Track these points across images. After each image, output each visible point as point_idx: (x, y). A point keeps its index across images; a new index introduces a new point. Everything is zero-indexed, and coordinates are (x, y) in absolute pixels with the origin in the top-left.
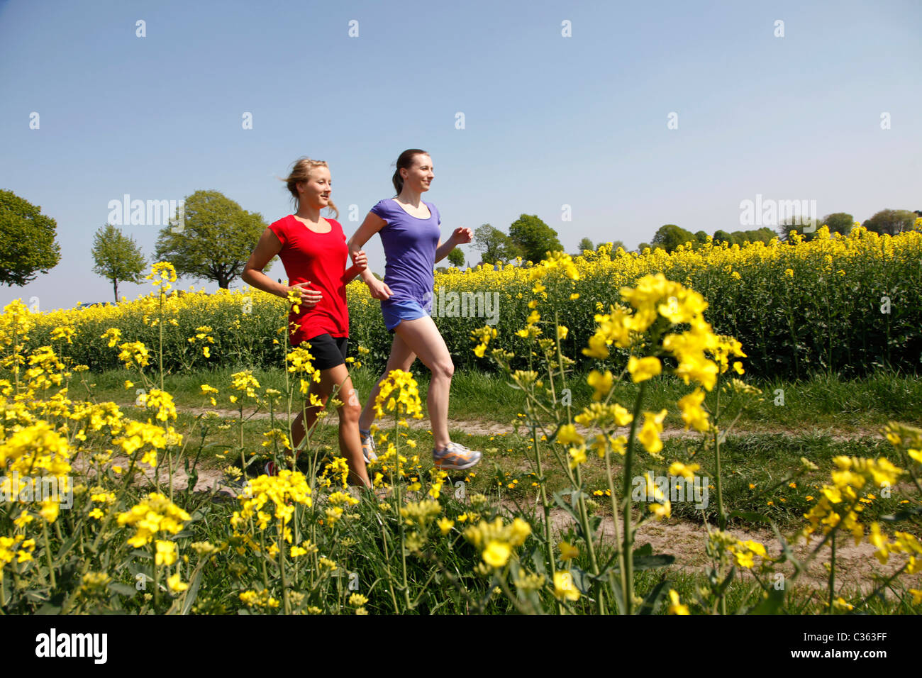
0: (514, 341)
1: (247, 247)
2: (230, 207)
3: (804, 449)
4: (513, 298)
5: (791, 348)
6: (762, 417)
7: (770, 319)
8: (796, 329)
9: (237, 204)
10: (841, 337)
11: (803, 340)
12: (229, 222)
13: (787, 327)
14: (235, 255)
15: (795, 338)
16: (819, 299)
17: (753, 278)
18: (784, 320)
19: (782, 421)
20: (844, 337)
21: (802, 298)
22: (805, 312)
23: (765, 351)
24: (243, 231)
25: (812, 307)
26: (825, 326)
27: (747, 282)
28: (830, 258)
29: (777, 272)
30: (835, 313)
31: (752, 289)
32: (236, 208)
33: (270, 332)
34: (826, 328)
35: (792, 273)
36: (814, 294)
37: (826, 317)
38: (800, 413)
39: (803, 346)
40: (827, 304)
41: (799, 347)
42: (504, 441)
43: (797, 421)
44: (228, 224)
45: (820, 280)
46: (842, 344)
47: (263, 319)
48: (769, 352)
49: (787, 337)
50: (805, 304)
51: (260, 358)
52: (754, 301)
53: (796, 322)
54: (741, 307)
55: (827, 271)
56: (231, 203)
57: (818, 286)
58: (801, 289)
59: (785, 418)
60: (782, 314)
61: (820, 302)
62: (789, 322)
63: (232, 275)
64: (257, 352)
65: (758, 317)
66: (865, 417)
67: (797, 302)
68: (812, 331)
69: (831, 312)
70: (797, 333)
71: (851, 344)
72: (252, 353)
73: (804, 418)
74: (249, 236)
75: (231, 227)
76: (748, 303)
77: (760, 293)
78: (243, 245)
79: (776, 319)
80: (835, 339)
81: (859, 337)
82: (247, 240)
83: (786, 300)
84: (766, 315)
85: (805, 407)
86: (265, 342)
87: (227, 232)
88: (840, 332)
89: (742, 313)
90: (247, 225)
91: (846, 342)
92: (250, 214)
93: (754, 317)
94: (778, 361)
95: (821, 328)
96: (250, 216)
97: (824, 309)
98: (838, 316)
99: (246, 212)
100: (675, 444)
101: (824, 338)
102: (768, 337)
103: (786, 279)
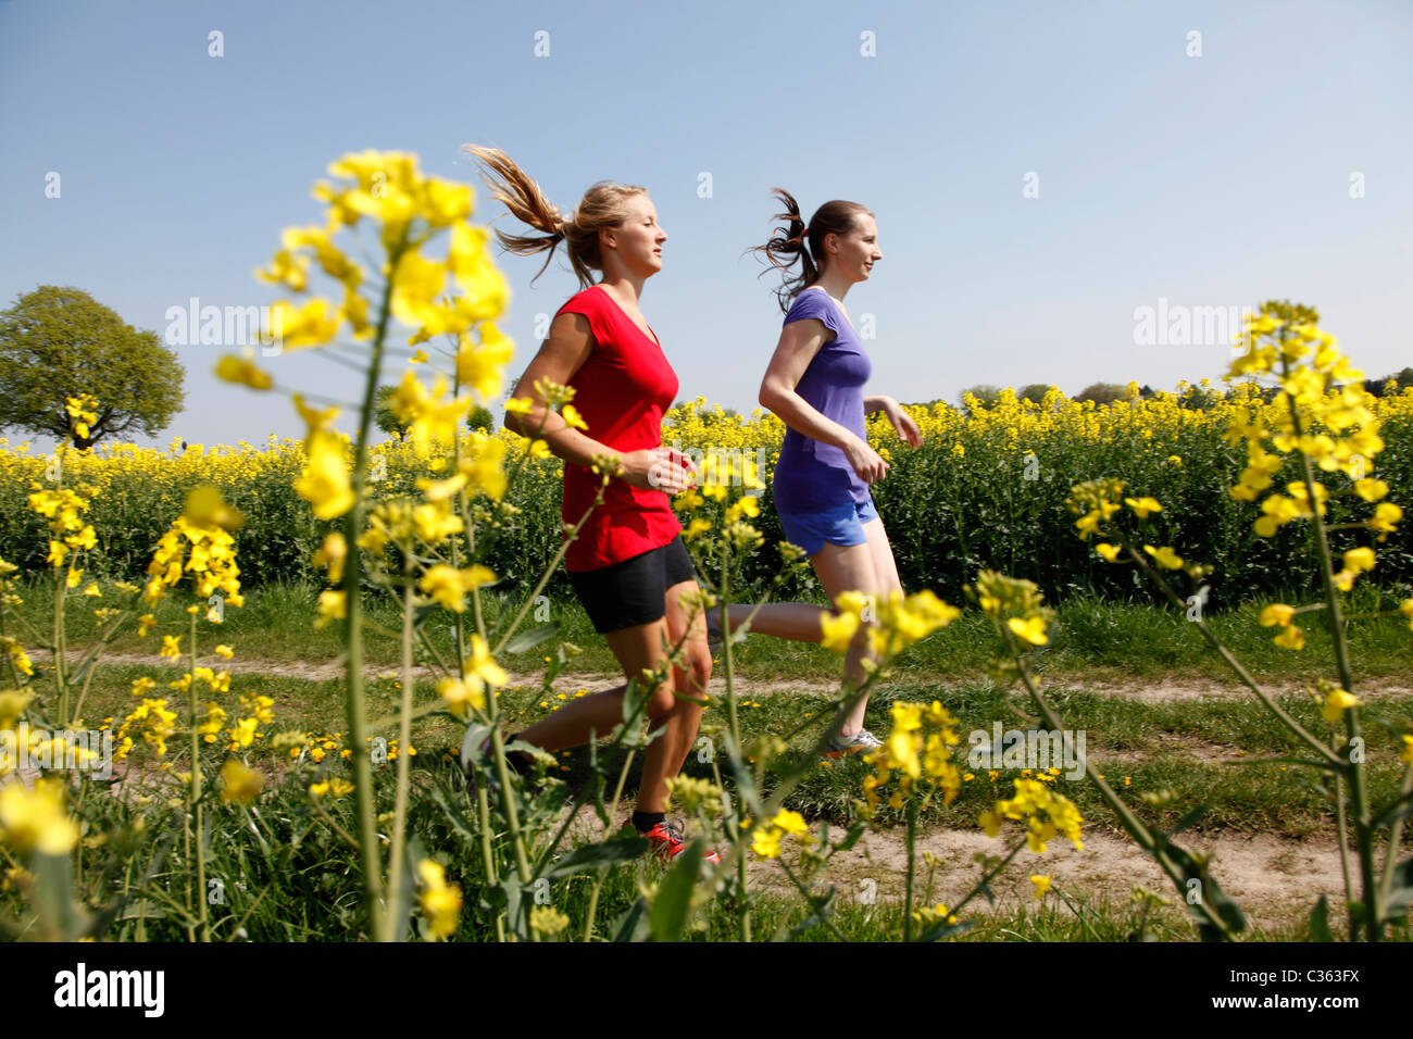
0: (548, 544)
1: (129, 387)
2: (102, 318)
3: (967, 707)
4: (548, 476)
5: (959, 562)
6: (913, 661)
7: (931, 520)
8: (966, 534)
9: (114, 314)
10: (1027, 546)
11: (976, 551)
12: (99, 342)
13: (954, 532)
14: (106, 399)
15: (964, 548)
16: (999, 492)
17: (909, 459)
18: (950, 521)
19: (941, 668)
20: (1032, 547)
21: (976, 489)
22: (979, 510)
23: (922, 567)
24: (123, 359)
25: (989, 503)
26: (1006, 531)
27: (900, 465)
28: (1014, 432)
29: (943, 451)
30: (1020, 512)
31: (908, 475)
32: (113, 321)
33: (144, 520)
34: (1008, 535)
35: (962, 452)
36: (993, 483)
37: (1008, 518)
38: (967, 658)
39: (975, 559)
40: (1010, 499)
41: (970, 560)
42: (515, 698)
43: (961, 667)
44: (96, 347)
45: (1001, 463)
46: (1028, 556)
47: (132, 498)
48: (928, 568)
49: (954, 545)
50: (981, 498)
51: (124, 564)
52: (909, 494)
53: (968, 524)
54: (890, 500)
55: (1010, 450)
56: (105, 311)
57: (997, 471)
58: (974, 475)
59: (946, 664)
60: (948, 512)
61: (1001, 495)
62: (957, 524)
63: (99, 431)
64: (117, 553)
65: (914, 515)
66: (1054, 660)
67: (970, 496)
68: (989, 538)
69: (1015, 510)
70: (967, 539)
71: (1040, 558)
72: (109, 555)
73: (973, 663)
74: (134, 368)
75: (103, 352)
76: (901, 497)
77: (918, 483)
78: (122, 383)
79: (939, 519)
80: (1019, 550)
81: (1052, 548)
82: (130, 374)
83: (954, 491)
84: (925, 515)
85: (974, 647)
86: (134, 538)
87: (94, 359)
88: (1026, 541)
89: (893, 510)
90: (131, 351)
91: (1034, 554)
92: (138, 331)
93: (908, 516)
94: (941, 581)
95: (1002, 534)
96: (138, 336)
97: (1005, 506)
98: (1024, 517)
99: (130, 328)
100: (781, 701)
101: (1004, 549)
102: (928, 545)
103: (953, 460)
